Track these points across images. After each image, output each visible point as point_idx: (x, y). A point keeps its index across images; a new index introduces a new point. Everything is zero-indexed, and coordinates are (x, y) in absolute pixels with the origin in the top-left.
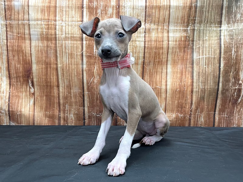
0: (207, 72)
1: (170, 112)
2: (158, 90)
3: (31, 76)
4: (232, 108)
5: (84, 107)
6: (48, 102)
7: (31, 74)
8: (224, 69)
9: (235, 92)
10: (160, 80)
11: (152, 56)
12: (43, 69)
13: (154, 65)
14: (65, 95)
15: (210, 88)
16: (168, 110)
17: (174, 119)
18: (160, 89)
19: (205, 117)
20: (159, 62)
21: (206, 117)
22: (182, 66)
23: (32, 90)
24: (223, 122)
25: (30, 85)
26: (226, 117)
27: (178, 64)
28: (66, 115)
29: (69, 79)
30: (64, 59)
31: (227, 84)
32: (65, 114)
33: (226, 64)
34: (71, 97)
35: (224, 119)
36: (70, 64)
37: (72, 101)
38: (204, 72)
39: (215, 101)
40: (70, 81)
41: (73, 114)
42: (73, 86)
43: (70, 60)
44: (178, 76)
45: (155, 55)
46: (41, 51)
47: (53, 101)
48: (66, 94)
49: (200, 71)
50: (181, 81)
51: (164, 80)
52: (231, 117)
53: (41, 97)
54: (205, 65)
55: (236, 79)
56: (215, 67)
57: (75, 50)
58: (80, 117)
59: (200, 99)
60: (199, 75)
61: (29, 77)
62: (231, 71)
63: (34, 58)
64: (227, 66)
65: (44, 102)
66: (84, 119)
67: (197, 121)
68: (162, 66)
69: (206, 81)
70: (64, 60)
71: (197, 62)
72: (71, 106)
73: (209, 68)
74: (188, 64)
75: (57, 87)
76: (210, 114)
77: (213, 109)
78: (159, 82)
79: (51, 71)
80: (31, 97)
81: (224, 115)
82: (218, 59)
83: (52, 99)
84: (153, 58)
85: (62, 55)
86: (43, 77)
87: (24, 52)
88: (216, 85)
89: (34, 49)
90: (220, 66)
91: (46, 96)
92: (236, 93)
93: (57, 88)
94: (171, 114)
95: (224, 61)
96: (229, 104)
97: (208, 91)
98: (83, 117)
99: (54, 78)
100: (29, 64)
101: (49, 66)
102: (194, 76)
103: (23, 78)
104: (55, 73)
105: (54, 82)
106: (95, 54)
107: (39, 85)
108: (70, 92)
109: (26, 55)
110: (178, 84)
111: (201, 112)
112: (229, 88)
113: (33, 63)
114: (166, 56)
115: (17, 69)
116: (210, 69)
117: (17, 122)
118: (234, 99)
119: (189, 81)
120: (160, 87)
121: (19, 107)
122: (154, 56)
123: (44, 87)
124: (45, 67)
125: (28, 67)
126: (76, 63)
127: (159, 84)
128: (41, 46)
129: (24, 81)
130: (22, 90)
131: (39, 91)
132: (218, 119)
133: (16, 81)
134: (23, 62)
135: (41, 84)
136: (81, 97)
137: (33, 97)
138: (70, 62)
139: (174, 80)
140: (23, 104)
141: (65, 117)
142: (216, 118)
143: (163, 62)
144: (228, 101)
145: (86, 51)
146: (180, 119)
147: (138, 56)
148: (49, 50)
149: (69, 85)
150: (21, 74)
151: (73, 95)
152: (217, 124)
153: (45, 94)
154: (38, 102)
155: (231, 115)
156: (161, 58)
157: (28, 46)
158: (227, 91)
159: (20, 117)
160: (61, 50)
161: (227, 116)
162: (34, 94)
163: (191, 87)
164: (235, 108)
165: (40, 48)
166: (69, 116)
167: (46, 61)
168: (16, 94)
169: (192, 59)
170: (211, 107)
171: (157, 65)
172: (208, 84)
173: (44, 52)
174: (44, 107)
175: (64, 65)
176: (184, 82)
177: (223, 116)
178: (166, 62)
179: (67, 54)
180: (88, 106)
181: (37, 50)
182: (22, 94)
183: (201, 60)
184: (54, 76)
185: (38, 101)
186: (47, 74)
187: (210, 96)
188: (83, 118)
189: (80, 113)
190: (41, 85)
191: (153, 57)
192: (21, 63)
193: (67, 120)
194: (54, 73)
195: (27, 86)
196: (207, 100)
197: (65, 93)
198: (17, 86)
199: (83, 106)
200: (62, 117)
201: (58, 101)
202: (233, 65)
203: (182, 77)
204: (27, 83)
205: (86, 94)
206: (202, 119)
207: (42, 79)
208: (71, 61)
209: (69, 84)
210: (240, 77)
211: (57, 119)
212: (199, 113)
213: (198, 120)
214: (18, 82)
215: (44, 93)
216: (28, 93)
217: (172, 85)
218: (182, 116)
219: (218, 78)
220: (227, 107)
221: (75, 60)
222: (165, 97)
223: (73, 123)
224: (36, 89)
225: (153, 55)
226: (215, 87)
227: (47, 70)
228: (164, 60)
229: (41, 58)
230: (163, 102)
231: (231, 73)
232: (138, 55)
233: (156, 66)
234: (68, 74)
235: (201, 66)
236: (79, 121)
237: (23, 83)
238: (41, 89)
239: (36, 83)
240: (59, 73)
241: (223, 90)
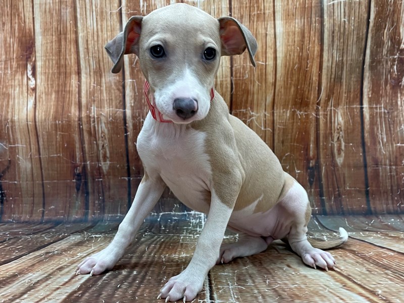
0: (347, 29)
1: (282, 107)
2: (261, 69)
3: (33, 57)
4: (393, 95)
5: (124, 108)
6: (60, 103)
7: (34, 53)
8: (374, 23)
9: (394, 65)
10: (264, 50)
11: (244, 5)
12: (54, 44)
13: (250, 22)
14: (90, 88)
15: (351, 60)
16: (279, 105)
17: (289, 120)
18: (264, 67)
19: (344, 115)
20: (258, 16)
21: (347, 114)
22: (303, 20)
23: (32, 83)
24: (379, 122)
25: (30, 73)
26: (384, 112)
27: (294, 18)
28: (92, 124)
29: (99, 57)
30: (89, 22)
31: (379, 50)
32: (90, 124)
33: (378, 14)
34: (101, 91)
35: (381, 117)
36: (100, 30)
37: (102, 98)
38: (342, 30)
39: (360, 82)
40: (99, 61)
41: (105, 123)
42: (106, 71)
43: (99, 23)
44: (296, 39)
45: (250, 3)
46: (50, 12)
47: (69, 100)
48: (92, 87)
49: (335, 28)
50: (302, 49)
51: (271, 49)
52: (393, 112)
53: (47, 94)
54: (345, 16)
55: (393, 40)
56: (361, 20)
57: (107, 5)
58: (117, 127)
59: (334, 80)
60: (333, 37)
61: (29, 59)
62: (386, 26)
63: (39, 25)
64: (379, 18)
65: (52, 103)
66: (126, 131)
67: (331, 122)
68: (266, 23)
69: (345, 47)
70: (89, 24)
71: (330, 12)
72: (101, 108)
73: (351, 22)
74: (313, 16)
75: (77, 74)
76: (353, 108)
77: (358, 99)
78: (262, 54)
79: (66, 46)
80: (29, 96)
81: (380, 110)
82: (367, 4)
83: (66, 97)
84: (248, 9)
85: (85, 16)
86: (54, 58)
87: (21, 17)
88: (361, 53)
89: (39, 10)
90: (369, 17)
91: (57, 92)
92: (395, 67)
93: (77, 77)
94: (284, 112)
95: (376, 7)
96: (386, 89)
97: (348, 65)
98: (123, 127)
99: (71, 59)
100: (30, 36)
101: (63, 37)
102: (325, 37)
103: (17, 62)
104: (74, 48)
105: (72, 65)
106: (143, 11)
107: (45, 73)
108: (101, 83)
109: (24, 21)
110: (296, 55)
111: (337, 105)
112: (382, 58)
113: (36, 34)
114: (272, 4)
115: (8, 45)
116: (352, 24)
117: (7, 140)
118: (394, 79)
119: (316, 48)
120: (264, 64)
121: (10, 114)
122: (248, 5)
123: (55, 77)
124: (57, 39)
125: (28, 42)
126: (109, 28)
127: (263, 57)
128: (50, 3)
129: (18, 66)
130: (13, 84)
131: (44, 85)
132: (370, 118)
133: (5, 68)
134: (19, 33)
135: (49, 70)
136: (118, 89)
137: (32, 95)
138: (99, 27)
139: (289, 47)
140: (16, 109)
141: (90, 128)
142: (364, 116)
143: (266, 16)
144: (383, 82)
145: (127, 6)
146: (300, 119)
147: (219, 8)
148: (63, 9)
149: (98, 69)
150: (15, 55)
151: (106, 88)
152: (368, 127)
153: (55, 88)
154: (41, 104)
155: (392, 109)
156: (263, 8)
157: (29, 5)
158: (380, 63)
159: (12, 132)
160: (84, 7)
161: (386, 111)
162: (34, 90)
163: (319, 60)
164: (399, 95)
165: (48, 7)
166: (98, 127)
167: (59, 29)
168: (3, 91)
169: (321, 6)
170: (354, 96)
171: (257, 21)
172: (349, 51)
173: (56, 13)
174: (52, 113)
175: (89, 32)
176: (306, 51)
177: (378, 110)
178: (272, 15)
179: (94, 13)
180: (131, 106)
181: (43, 10)
182: (14, 90)
183: (336, 6)
184: (71, 55)
185: (41, 102)
186: (60, 51)
187: (351, 74)
188: (123, 130)
189: (117, 120)
190: (49, 73)
191: (246, 7)
192: (17, 34)
193: (96, 133)
194: (73, 50)
195: (22, 75)
196: (346, 82)
197: (90, 83)
198: (6, 76)
199: (122, 107)
200: (84, 128)
201: (77, 100)
202: (388, 15)
203: (303, 42)
204: (24, 71)
205: (129, 83)
206: (340, 119)
207: (51, 62)
208: (101, 26)
209: (98, 66)
210: (401, 38)
211: (77, 133)
212: (332, 108)
213: (333, 121)
214: (7, 68)
215: (52, 87)
216: (25, 88)
217: (286, 57)
218: (302, 114)
219: (364, 40)
220: (383, 94)
221: (109, 23)
222: (274, 80)
223: (105, 139)
224: (38, 81)
225: (246, 3)
226: (360, 57)
227: (60, 45)
228: (269, 11)
229: (50, 23)
230: (269, 90)
231: (386, 31)
232: (219, 5)
233: (255, 23)
234: (96, 48)
235: (337, 19)
236: (117, 134)
237: (16, 72)
238: (48, 81)
239: (40, 70)
240: (81, 49)
241: (372, 62)
